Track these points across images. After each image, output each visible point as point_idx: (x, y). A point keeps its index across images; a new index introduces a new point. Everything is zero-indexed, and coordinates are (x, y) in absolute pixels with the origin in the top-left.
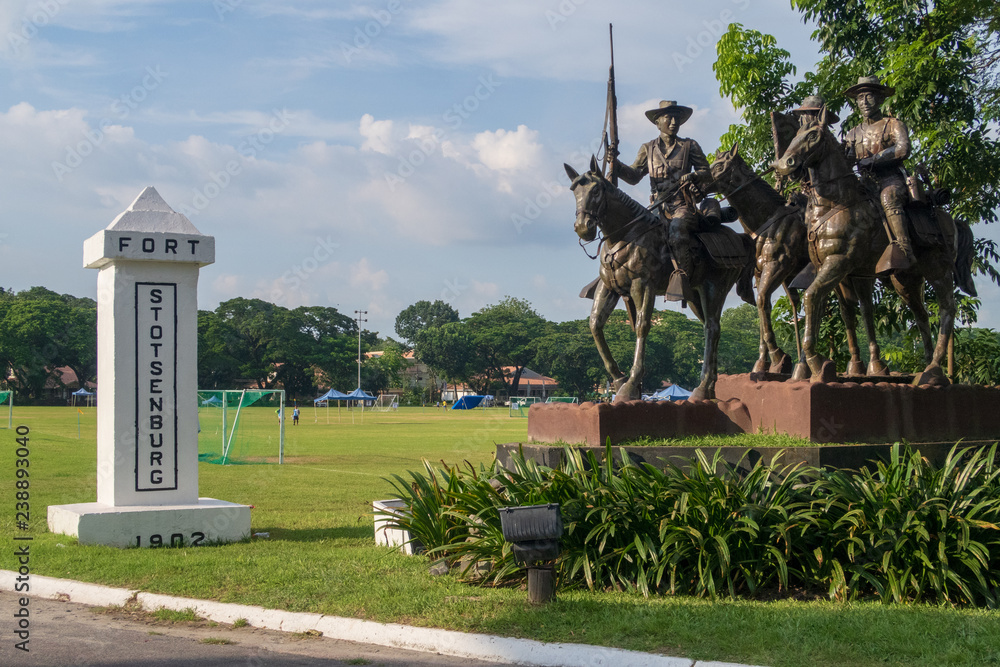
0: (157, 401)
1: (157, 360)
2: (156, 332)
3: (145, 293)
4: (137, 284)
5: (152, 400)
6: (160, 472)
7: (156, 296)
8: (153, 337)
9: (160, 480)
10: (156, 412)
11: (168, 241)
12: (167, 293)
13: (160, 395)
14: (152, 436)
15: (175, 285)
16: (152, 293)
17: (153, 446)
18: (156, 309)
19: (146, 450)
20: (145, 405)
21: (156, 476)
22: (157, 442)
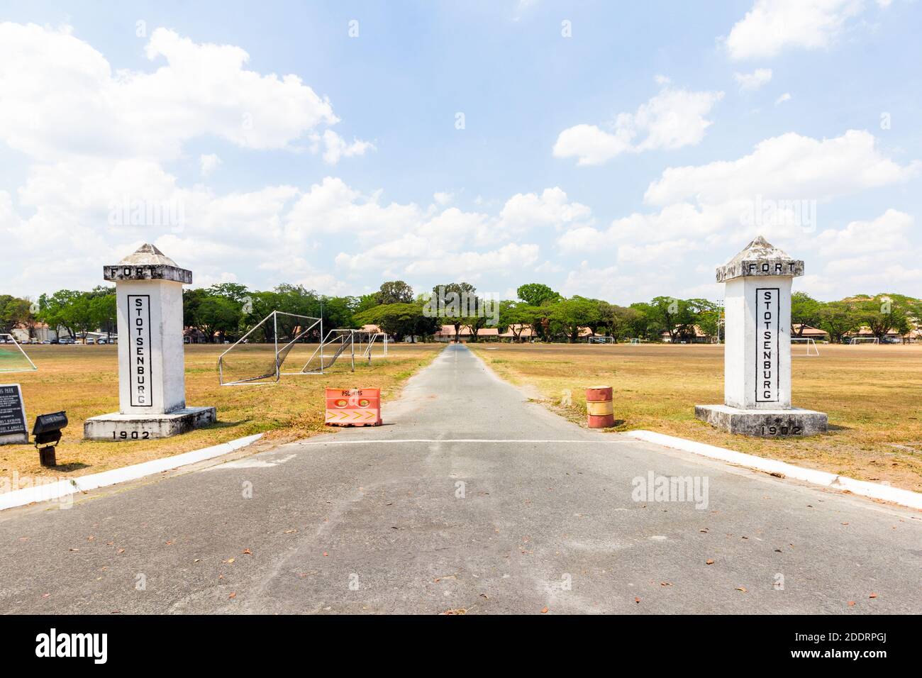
0: (768, 353)
1: (768, 331)
2: (768, 316)
3: (761, 294)
4: (757, 289)
5: (765, 353)
6: (769, 392)
7: (768, 296)
8: (766, 318)
9: (769, 396)
10: (767, 359)
11: (776, 265)
12: (774, 294)
13: (769, 350)
14: (765, 372)
15: (778, 289)
16: (765, 294)
17: (765, 377)
18: (768, 303)
19: (761, 380)
20: (761, 355)
21: (767, 394)
22: (767, 376)
